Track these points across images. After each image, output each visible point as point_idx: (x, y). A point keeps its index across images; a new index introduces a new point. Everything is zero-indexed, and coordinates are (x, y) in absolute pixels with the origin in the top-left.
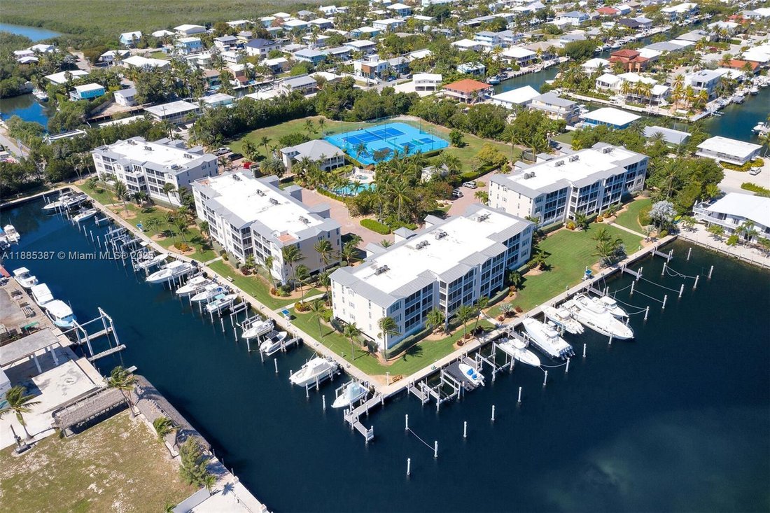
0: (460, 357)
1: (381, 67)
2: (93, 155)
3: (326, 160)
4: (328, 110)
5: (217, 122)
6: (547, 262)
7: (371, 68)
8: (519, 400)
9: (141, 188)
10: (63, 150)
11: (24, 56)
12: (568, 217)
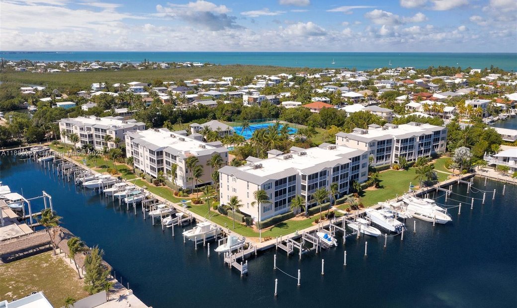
0: (318, 229)
1: (261, 99)
2: (60, 123)
3: (221, 132)
4: (224, 114)
5: (148, 114)
6: (381, 184)
7: (254, 98)
8: (366, 254)
9: (90, 142)
10: (40, 122)
11: (27, 90)
12: (393, 162)
